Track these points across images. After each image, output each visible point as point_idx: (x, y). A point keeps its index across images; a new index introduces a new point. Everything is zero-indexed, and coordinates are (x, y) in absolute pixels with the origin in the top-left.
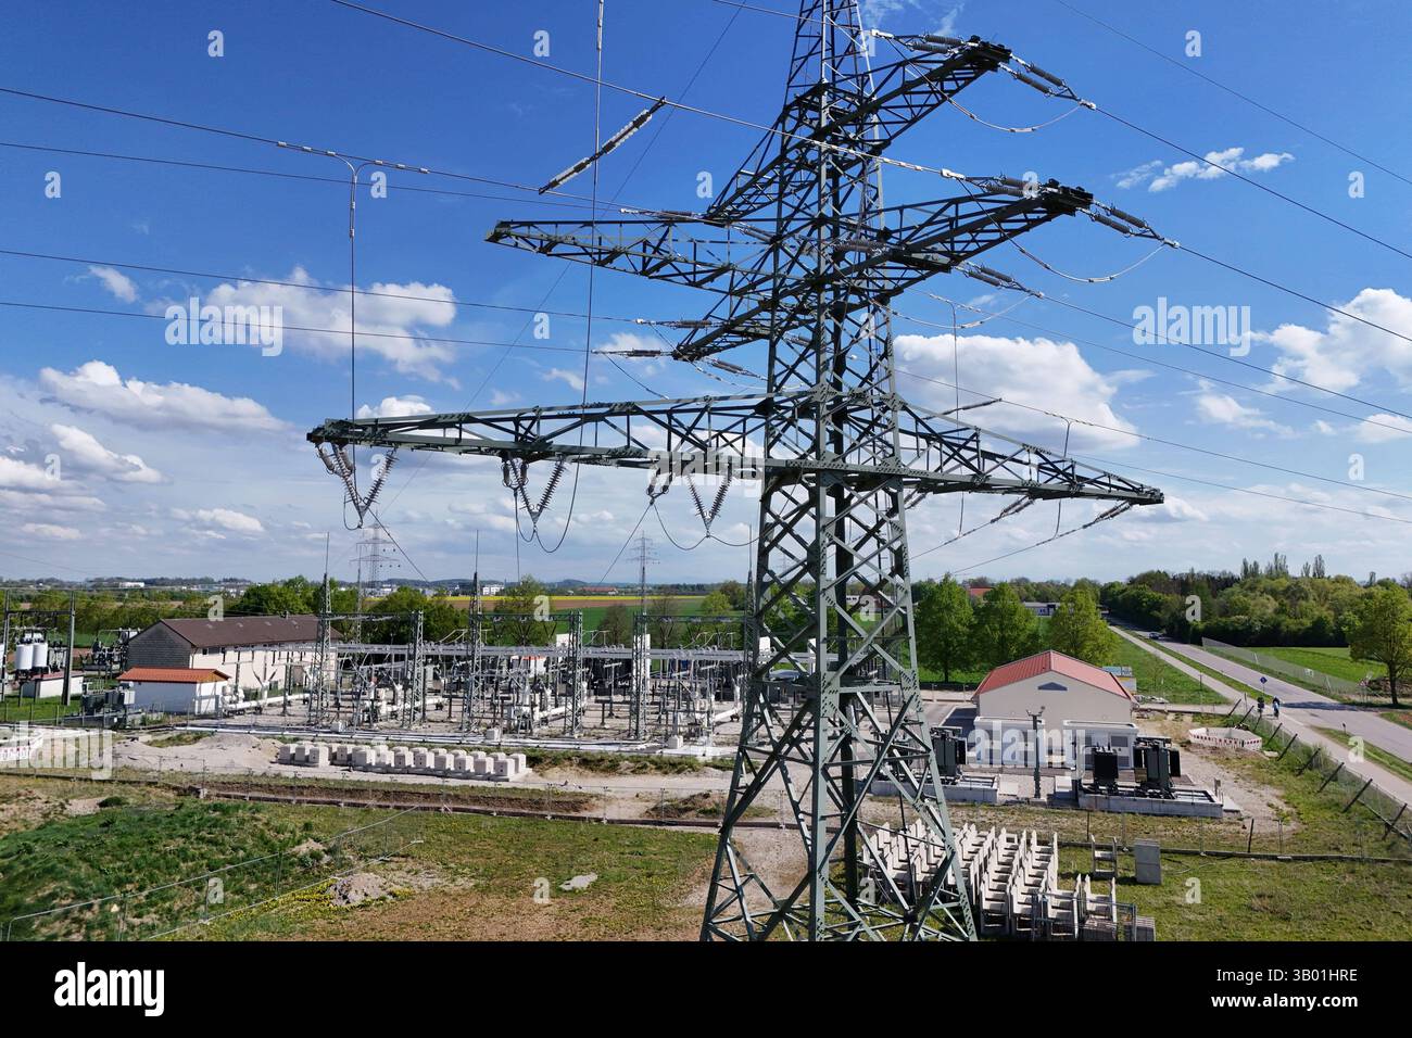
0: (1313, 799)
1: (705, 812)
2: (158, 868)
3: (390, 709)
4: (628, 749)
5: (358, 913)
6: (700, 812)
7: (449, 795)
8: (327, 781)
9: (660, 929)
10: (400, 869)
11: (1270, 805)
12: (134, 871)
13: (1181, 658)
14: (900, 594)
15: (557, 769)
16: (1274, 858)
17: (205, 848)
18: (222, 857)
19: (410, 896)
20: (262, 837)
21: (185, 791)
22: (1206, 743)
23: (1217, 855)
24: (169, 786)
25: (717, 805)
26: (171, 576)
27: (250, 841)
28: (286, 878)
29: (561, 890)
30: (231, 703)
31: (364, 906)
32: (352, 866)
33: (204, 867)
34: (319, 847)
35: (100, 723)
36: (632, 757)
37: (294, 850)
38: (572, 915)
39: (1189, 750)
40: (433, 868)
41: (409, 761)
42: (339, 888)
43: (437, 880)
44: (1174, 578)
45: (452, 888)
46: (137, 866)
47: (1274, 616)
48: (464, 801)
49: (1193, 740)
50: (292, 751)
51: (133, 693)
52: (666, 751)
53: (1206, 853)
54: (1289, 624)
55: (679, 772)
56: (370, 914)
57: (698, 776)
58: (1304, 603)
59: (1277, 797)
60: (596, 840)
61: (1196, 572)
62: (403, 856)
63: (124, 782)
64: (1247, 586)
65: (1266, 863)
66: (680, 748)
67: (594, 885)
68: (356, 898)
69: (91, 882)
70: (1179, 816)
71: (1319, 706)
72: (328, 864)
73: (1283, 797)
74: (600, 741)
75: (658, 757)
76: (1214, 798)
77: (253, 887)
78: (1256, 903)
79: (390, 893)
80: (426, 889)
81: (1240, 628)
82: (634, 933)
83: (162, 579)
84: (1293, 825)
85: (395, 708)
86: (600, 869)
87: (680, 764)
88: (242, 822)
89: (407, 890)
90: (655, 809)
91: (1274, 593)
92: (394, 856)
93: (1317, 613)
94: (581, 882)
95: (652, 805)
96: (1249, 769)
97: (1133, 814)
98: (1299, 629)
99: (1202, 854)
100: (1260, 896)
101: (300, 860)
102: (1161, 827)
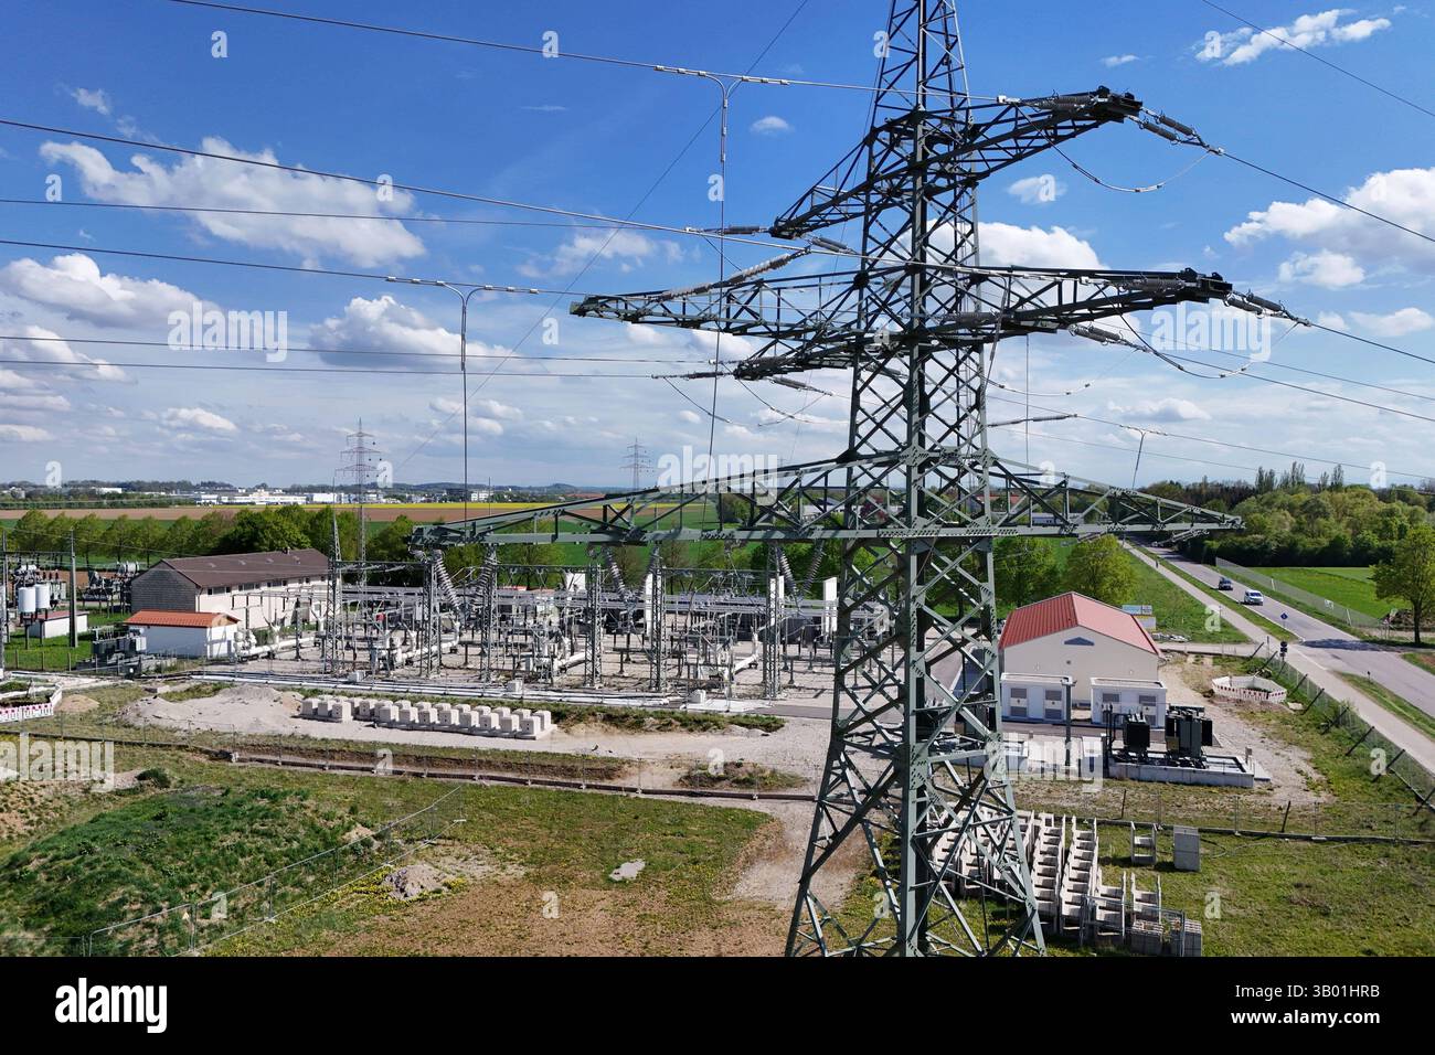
0: (1341, 764)
1: (738, 782)
2: (218, 865)
3: (405, 656)
4: (651, 703)
5: (417, 908)
6: (733, 782)
7: (481, 762)
8: (356, 743)
9: (715, 928)
10: (449, 854)
11: (1300, 772)
12: (196, 870)
13: (1196, 583)
14: (988, 658)
15: (582, 725)
16: (1308, 839)
17: (260, 842)
18: (278, 849)
19: (463, 887)
20: (313, 826)
21: (217, 755)
22: (1231, 695)
23: (1251, 834)
24: (201, 750)
25: (750, 774)
26: (147, 478)
27: (302, 831)
28: (340, 867)
29: (611, 880)
30: (244, 648)
31: (422, 899)
32: (402, 851)
33: (262, 862)
34: (367, 833)
35: (114, 671)
36: (656, 712)
37: (344, 837)
38: (627, 911)
39: (1212, 702)
40: (481, 853)
41: (434, 718)
42: (394, 879)
43: (487, 868)
44: (1187, 489)
45: (503, 877)
46: (198, 865)
47: (1291, 535)
48: (496, 768)
49: (1216, 690)
50: (315, 706)
51: (144, 639)
52: (690, 707)
53: (1241, 832)
54: (1306, 543)
55: (704, 729)
56: (430, 909)
57: (723, 734)
58: (1321, 520)
59: (1305, 760)
60: (636, 818)
61: (1209, 481)
62: (449, 839)
63: (154, 746)
64: (1264, 501)
65: (1302, 844)
66: (704, 703)
67: (643, 873)
68: (414, 891)
69: (156, 885)
70: (1209, 786)
71: (1340, 644)
72: (379, 850)
73: (1311, 761)
74: (623, 694)
75: (682, 713)
76: (1245, 767)
77: (311, 879)
78: (1295, 893)
79: (445, 884)
80: (478, 878)
81: (1256, 548)
82: (691, 932)
83: (138, 482)
84: (1324, 797)
85: (410, 654)
86: (645, 853)
87: (705, 721)
88: (292, 810)
89: (460, 880)
90: (687, 777)
91: (1291, 508)
92: (440, 838)
93: (1334, 531)
94: (630, 870)
95: (684, 771)
96: (1275, 725)
97: (1164, 783)
98: (1316, 549)
99: (1237, 834)
100: (1298, 886)
101: (352, 848)
102: (1192, 798)
